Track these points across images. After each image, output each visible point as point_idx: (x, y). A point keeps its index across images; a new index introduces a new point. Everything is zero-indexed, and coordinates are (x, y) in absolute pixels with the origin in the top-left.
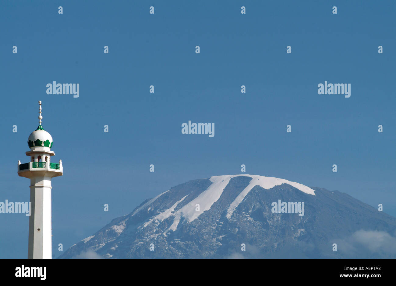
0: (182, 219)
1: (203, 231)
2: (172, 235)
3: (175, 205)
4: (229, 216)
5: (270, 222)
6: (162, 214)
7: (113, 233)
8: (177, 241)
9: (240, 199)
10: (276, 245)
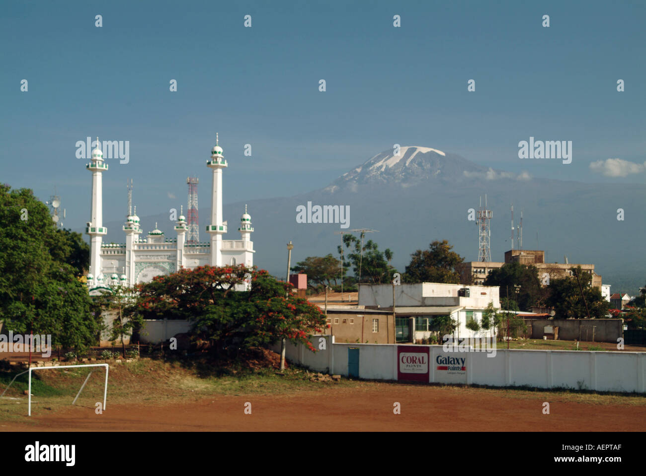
0: (386, 166)
1: (396, 171)
2: (382, 173)
3: (384, 160)
4: (407, 165)
5: (425, 167)
6: (378, 164)
7: (356, 172)
8: (384, 175)
9: (412, 157)
10: (427, 177)
